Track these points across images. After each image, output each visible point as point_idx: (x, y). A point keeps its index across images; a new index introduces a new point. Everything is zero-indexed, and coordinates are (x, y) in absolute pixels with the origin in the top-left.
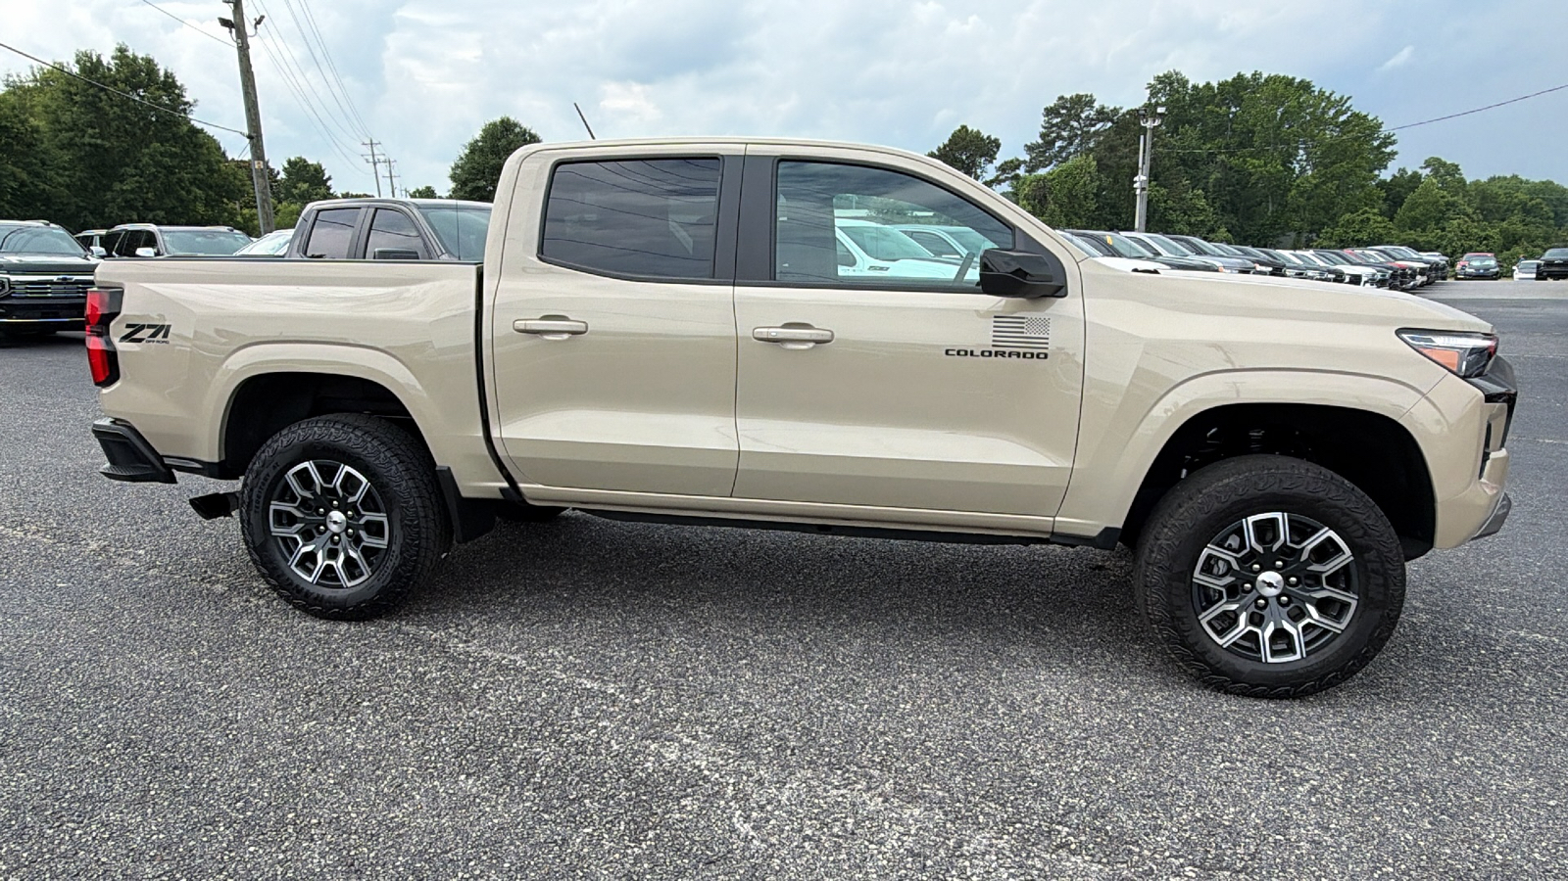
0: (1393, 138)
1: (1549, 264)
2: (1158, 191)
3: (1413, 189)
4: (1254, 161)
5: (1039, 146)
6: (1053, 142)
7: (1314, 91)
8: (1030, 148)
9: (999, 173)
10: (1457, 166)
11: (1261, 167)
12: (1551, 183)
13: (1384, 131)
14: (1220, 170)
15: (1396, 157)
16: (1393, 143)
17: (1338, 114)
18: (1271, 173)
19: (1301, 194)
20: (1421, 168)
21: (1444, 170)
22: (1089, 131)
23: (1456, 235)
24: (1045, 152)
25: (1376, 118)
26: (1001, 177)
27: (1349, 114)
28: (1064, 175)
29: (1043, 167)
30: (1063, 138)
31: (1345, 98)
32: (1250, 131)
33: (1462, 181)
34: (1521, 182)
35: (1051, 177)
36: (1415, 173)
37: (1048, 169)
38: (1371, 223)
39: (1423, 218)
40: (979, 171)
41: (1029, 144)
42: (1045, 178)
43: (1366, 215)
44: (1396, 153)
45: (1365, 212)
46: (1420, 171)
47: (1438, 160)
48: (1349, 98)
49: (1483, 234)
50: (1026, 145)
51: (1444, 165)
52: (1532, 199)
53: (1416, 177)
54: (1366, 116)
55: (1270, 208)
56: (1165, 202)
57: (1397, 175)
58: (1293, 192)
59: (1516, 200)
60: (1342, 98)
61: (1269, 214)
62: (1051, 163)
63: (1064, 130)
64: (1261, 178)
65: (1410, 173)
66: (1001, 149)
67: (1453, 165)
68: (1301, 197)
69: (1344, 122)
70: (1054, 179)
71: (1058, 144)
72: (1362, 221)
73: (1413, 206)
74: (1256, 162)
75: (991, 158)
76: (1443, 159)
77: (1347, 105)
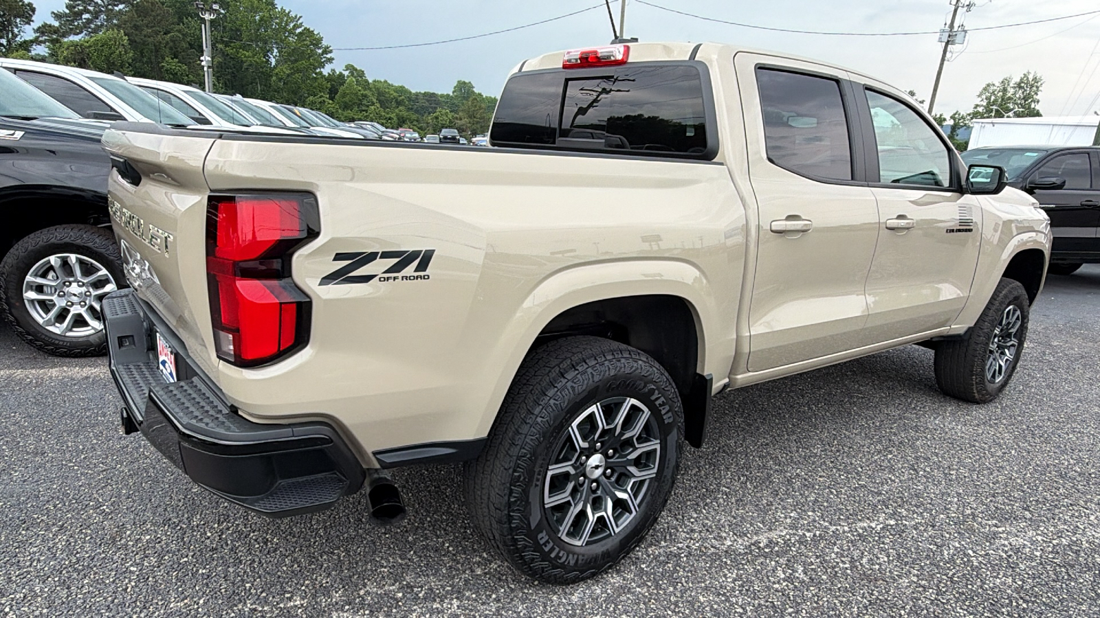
0: (330, 48)
1: (445, 138)
2: (180, 66)
3: (342, 84)
4: (245, 52)
5: (66, 15)
6: (80, 14)
7: (277, 8)
8: (58, 16)
9: (38, 35)
10: (363, 72)
11: (250, 57)
12: (404, 87)
13: (324, 43)
14: (220, 56)
15: (333, 61)
16: (331, 52)
17: (296, 27)
18: (257, 63)
19: (280, 80)
20: (344, 70)
21: (357, 74)
22: (112, 10)
23: (374, 116)
24: (73, 21)
25: (319, 34)
26: (41, 39)
27: (303, 28)
28: (100, 45)
29: (75, 34)
30: (88, 12)
31: (298, 17)
32: (238, 30)
33: (367, 81)
34: (389, 85)
35: (87, 45)
36: (341, 73)
37: (80, 36)
38: (326, 104)
39: (350, 103)
40: (16, 30)
41: (56, 12)
42: (82, 45)
43: (323, 99)
44: (333, 59)
45: (321, 97)
46: (344, 72)
47: (352, 66)
48: (301, 17)
49: (388, 116)
50: (53, 13)
51: (356, 70)
52: (400, 96)
53: (341, 75)
54: (313, 31)
55: (259, 88)
56: (187, 76)
57: (331, 73)
58: (274, 78)
59: (392, 96)
60: (296, 16)
61: (259, 92)
62: (81, 32)
63: (89, 5)
64: (250, 65)
65: (338, 73)
66: (36, 12)
67: (361, 70)
68: (280, 82)
69: (300, 33)
70: (90, 46)
71: (86, 16)
72: (321, 102)
73: (344, 95)
74: (247, 54)
75: (29, 21)
76: (355, 66)
77: (300, 22)
